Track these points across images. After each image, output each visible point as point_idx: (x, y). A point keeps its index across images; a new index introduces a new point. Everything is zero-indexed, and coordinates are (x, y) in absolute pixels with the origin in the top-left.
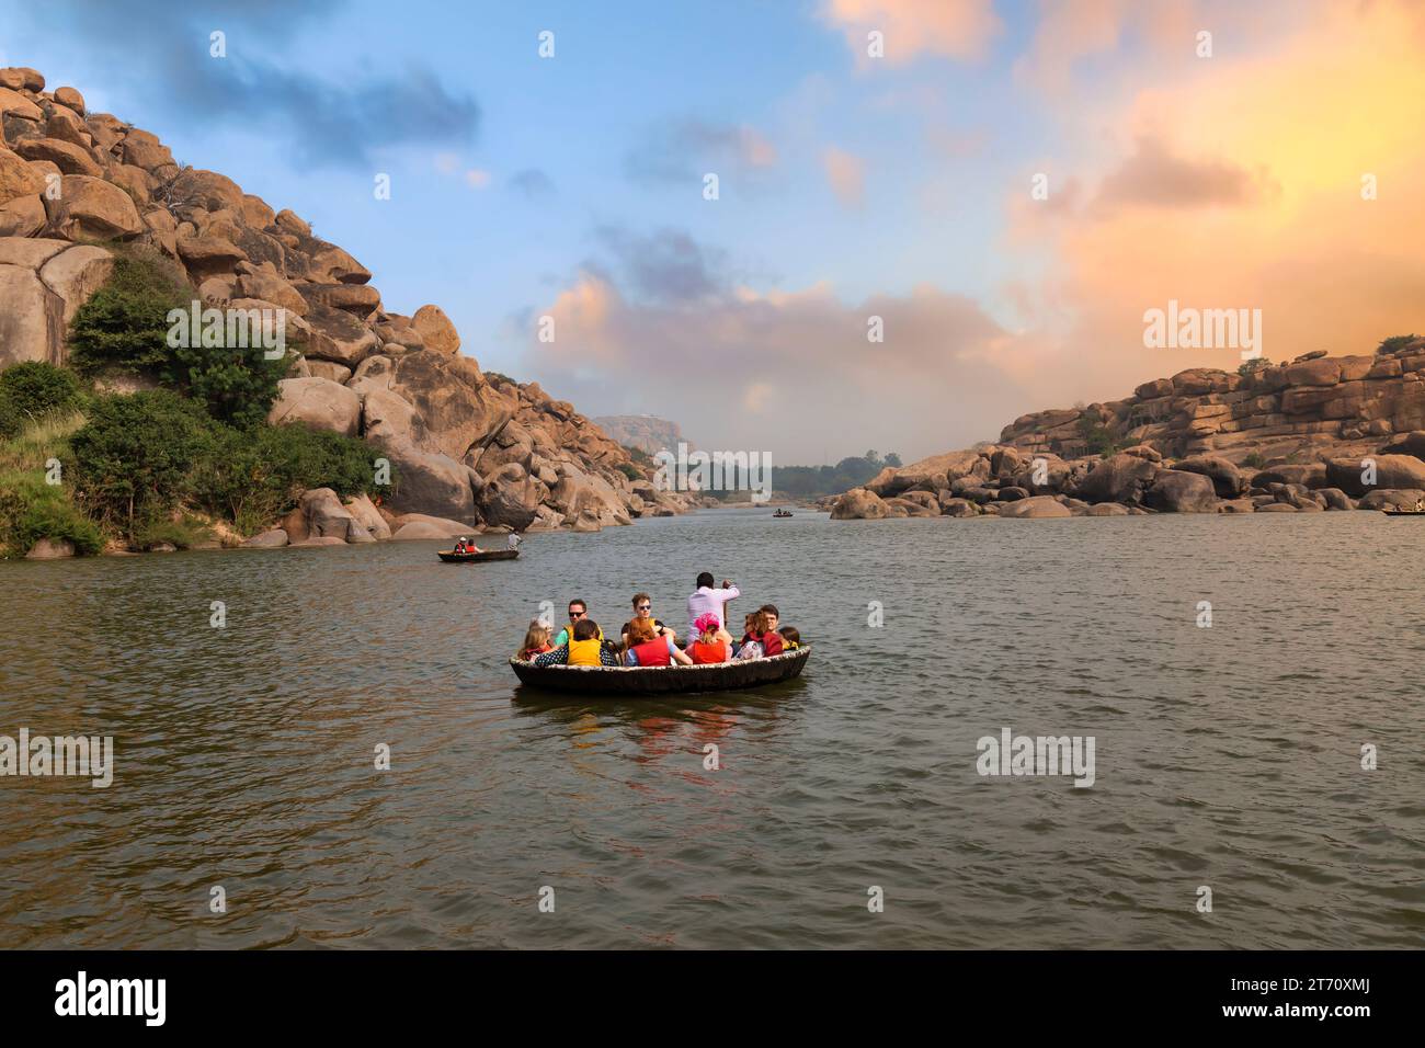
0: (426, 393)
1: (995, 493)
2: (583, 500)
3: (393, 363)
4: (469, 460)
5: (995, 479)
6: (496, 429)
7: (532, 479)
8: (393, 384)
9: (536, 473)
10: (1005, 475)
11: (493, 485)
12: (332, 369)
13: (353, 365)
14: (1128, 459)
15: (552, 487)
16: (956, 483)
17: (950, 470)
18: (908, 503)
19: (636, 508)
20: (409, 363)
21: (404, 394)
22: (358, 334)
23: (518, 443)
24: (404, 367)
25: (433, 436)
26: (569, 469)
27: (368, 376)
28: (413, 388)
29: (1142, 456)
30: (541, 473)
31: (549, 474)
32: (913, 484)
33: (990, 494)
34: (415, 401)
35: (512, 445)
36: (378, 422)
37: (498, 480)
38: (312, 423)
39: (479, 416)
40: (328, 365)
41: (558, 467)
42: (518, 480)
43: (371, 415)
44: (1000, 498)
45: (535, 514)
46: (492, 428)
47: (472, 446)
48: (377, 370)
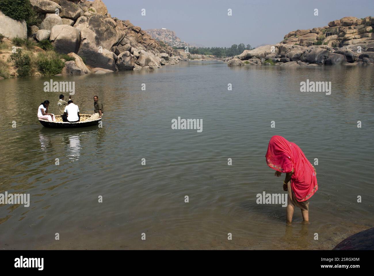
0: (99, 29)
1: (279, 59)
2: (147, 62)
3: (88, 19)
4: (112, 50)
5: (280, 54)
6: (120, 40)
7: (132, 55)
8: (88, 26)
9: (133, 53)
10: (283, 53)
11: (120, 58)
12: (69, 21)
13: (75, 20)
14: (321, 49)
15: (138, 58)
16: (267, 56)
17: (265, 52)
18: (252, 62)
19: (163, 63)
20: (93, 19)
21: (91, 29)
22: (76, 10)
23: (127, 44)
24: (91, 20)
25: (102, 42)
26: (142, 51)
27: (80, 23)
28: (94, 27)
29: (325, 48)
30: (134, 53)
31: (136, 53)
32: (253, 56)
33: (278, 60)
34: (95, 31)
35: (125, 45)
36: (85, 39)
37: (122, 56)
38: (65, 39)
39: (115, 36)
40: (67, 20)
41: (139, 51)
42: (128, 56)
43: (83, 36)
44: (281, 61)
45: (133, 67)
46: (119, 39)
47: (113, 45)
48: (82, 21)
